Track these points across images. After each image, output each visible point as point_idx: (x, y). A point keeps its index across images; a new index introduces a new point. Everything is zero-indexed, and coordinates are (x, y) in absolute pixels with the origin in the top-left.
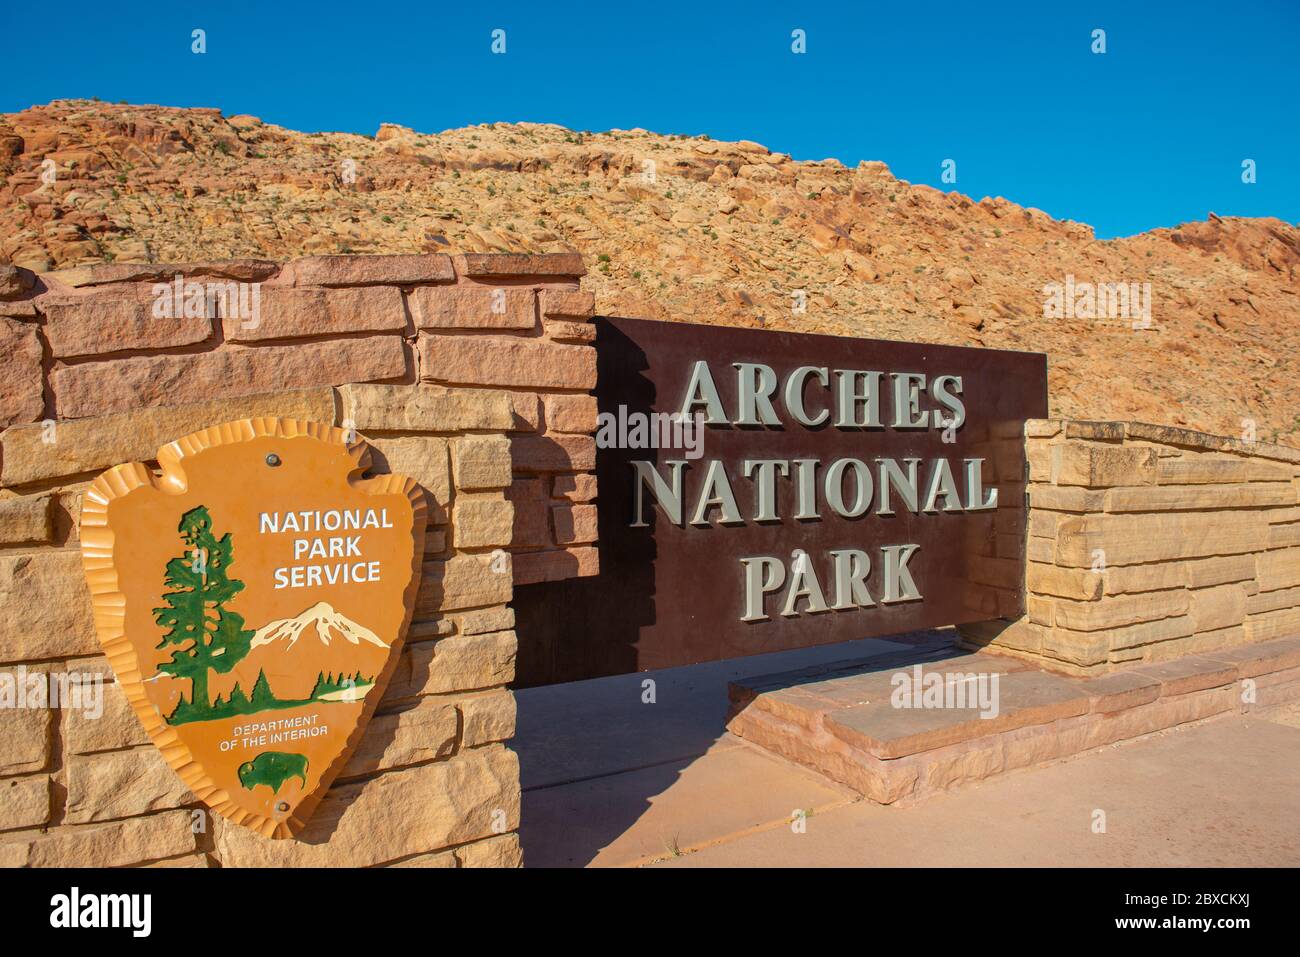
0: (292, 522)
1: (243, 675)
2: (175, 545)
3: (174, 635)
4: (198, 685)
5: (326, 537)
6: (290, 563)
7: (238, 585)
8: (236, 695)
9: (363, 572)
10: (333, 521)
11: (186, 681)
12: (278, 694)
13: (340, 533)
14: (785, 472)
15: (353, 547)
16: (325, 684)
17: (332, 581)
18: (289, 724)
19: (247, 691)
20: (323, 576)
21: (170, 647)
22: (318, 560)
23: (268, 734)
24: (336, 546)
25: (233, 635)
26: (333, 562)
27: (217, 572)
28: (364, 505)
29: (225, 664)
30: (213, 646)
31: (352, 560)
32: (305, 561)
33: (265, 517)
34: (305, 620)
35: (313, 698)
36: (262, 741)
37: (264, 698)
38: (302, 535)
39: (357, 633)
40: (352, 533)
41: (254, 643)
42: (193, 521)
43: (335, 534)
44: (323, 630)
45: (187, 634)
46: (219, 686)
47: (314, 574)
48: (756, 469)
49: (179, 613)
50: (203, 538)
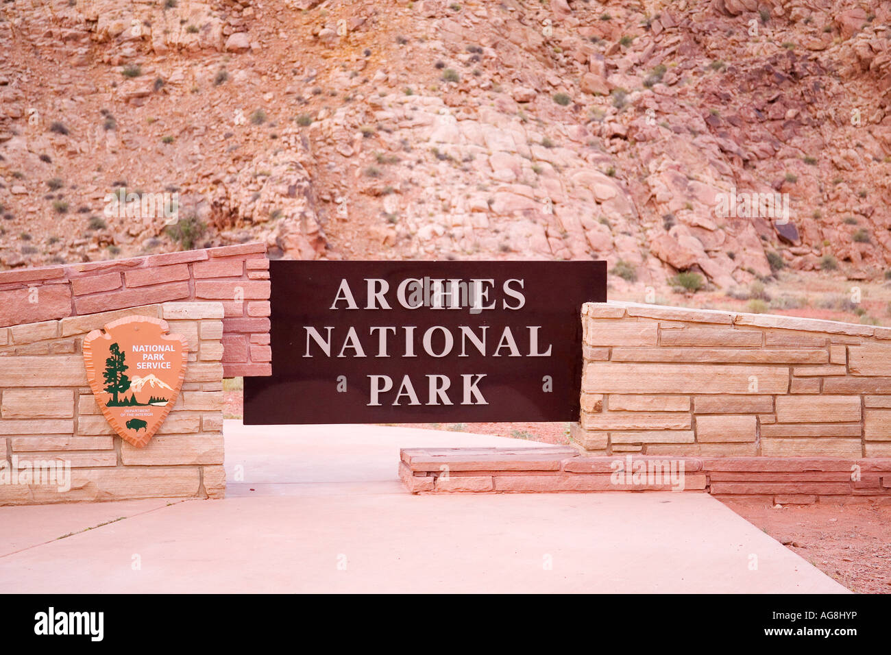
0: (142, 348)
1: (127, 395)
2: (109, 355)
3: (109, 381)
4: (115, 396)
5: (153, 353)
6: (142, 361)
7: (127, 367)
8: (126, 399)
9: (165, 365)
10: (155, 348)
11: (111, 395)
12: (138, 401)
13: (157, 352)
14: (395, 333)
15: (161, 357)
16: (152, 400)
17: (155, 367)
18: (142, 411)
19: (129, 400)
20: (152, 366)
21: (108, 384)
22: (150, 361)
23: (135, 413)
24: (156, 357)
25: (126, 383)
26: (155, 361)
27: (121, 363)
28: (165, 343)
29: (122, 391)
30: (119, 385)
31: (161, 361)
32: (146, 361)
33: (134, 347)
34: (146, 379)
35: (149, 404)
36: (133, 415)
37: (133, 402)
38: (146, 353)
39: (162, 385)
40: (161, 352)
41: (132, 384)
42: (114, 347)
43: (155, 353)
44: (152, 383)
45: (112, 381)
46: (121, 397)
47: (149, 365)
48: (377, 332)
49: (110, 374)
50: (117, 353)
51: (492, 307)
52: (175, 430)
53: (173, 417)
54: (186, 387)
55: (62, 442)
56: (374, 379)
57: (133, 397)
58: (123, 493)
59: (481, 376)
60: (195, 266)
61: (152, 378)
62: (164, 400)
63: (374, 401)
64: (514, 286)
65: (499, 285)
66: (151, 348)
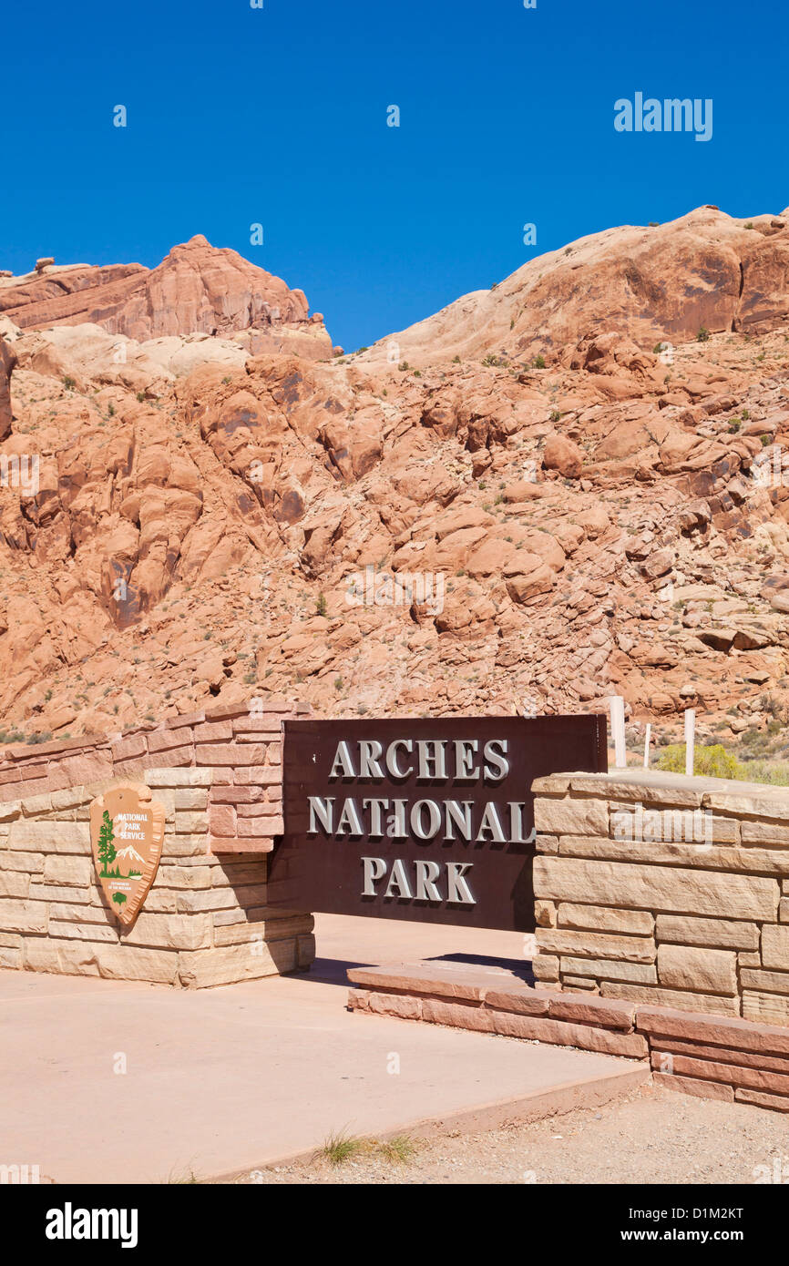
0: (124, 817)
1: (115, 865)
2: (102, 822)
3: (101, 850)
4: (106, 866)
5: (132, 822)
6: (124, 831)
7: (114, 837)
8: (113, 871)
9: (140, 836)
10: (133, 817)
11: (103, 865)
12: (122, 874)
13: (135, 822)
14: (387, 807)
15: (137, 827)
16: (132, 874)
17: (132, 838)
18: (123, 884)
19: (115, 871)
20: (131, 836)
21: (101, 853)
22: (130, 831)
23: (119, 886)
24: (134, 826)
25: (113, 853)
26: (134, 831)
27: (110, 832)
28: (142, 812)
29: (111, 861)
30: (109, 855)
31: (138, 831)
32: (127, 830)
33: (119, 815)
34: (127, 849)
35: (128, 877)
36: (116, 888)
37: (118, 874)
38: (127, 822)
39: (138, 857)
40: (138, 822)
41: (117, 855)
42: (106, 814)
44: (130, 854)
45: (104, 850)
46: (109, 867)
47: (129, 835)
48: (369, 804)
49: (103, 843)
50: (107, 821)
51: (476, 776)
52: (157, 907)
53: (152, 893)
54: (163, 860)
55: (78, 911)
56: (368, 861)
57: (118, 870)
58: (121, 972)
59: (464, 865)
60: (196, 727)
61: (130, 850)
62: (139, 874)
63: (370, 890)
64: (497, 748)
65: (481, 747)
66: (131, 817)
